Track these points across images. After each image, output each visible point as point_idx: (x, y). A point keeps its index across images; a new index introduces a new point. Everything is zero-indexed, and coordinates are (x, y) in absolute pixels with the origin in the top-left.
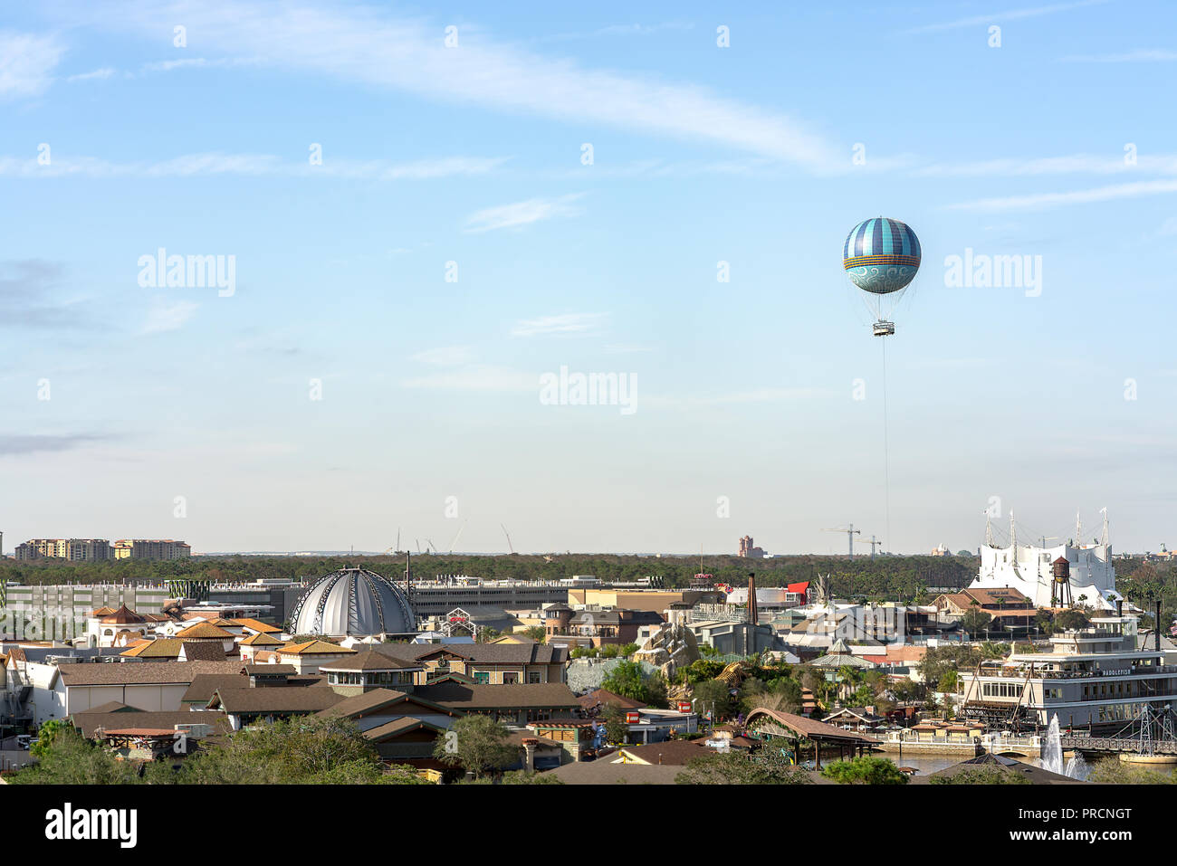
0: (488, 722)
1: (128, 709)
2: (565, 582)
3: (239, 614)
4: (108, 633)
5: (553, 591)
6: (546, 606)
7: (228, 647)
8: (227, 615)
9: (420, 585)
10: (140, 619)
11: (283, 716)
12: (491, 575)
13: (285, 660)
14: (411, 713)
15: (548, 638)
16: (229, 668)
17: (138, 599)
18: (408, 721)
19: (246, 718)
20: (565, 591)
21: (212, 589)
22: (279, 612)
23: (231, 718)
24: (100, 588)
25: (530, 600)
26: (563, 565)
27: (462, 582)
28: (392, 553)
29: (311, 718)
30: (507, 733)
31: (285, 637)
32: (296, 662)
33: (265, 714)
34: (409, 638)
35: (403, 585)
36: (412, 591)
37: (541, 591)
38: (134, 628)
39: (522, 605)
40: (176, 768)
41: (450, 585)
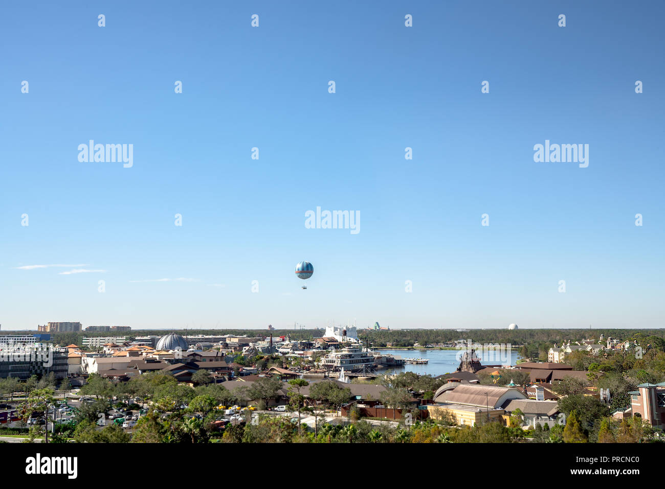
0: (205, 371)
1: (113, 369)
2: (225, 336)
3: (143, 345)
4: (109, 350)
5: (223, 338)
6: (221, 342)
7: (140, 353)
8: (140, 345)
9: (189, 337)
10: (118, 346)
11: (153, 370)
12: (207, 335)
13: (154, 356)
14: (187, 369)
15: (221, 350)
16: (140, 358)
17: (117, 341)
18: (186, 371)
19: (144, 371)
20: (225, 338)
21: (136, 338)
22: (153, 344)
23: (140, 371)
24: (107, 338)
25: (217, 340)
26: (224, 332)
27: (200, 336)
28: (182, 329)
29: (160, 371)
30: (210, 375)
31: (154, 351)
32: (157, 357)
33: (148, 370)
34: (186, 350)
35: (185, 337)
36: (187, 339)
37: (220, 338)
38: (116, 348)
39: (215, 342)
40: (125, 384)
41: (197, 337)
